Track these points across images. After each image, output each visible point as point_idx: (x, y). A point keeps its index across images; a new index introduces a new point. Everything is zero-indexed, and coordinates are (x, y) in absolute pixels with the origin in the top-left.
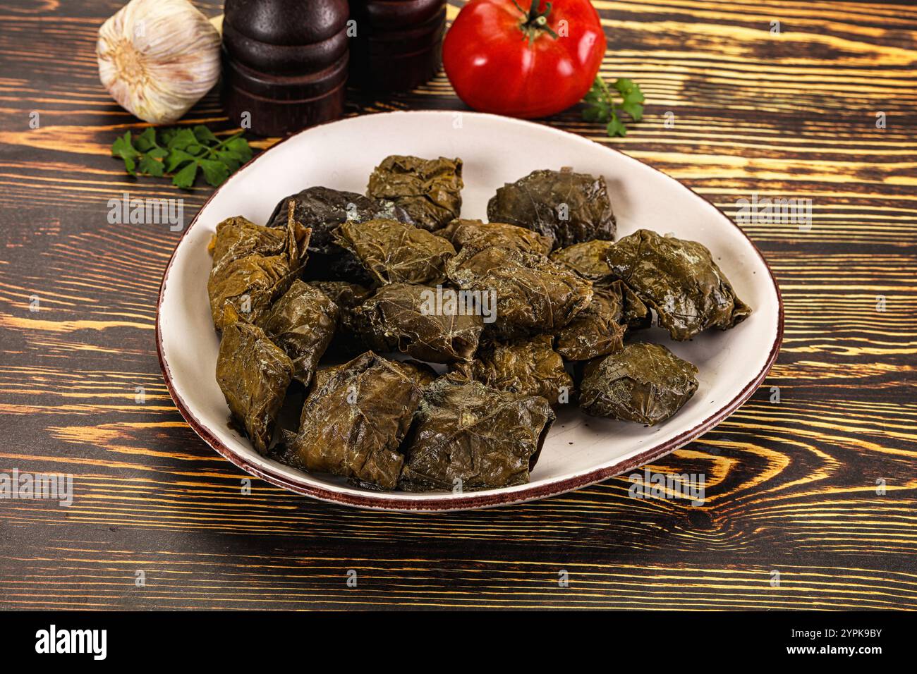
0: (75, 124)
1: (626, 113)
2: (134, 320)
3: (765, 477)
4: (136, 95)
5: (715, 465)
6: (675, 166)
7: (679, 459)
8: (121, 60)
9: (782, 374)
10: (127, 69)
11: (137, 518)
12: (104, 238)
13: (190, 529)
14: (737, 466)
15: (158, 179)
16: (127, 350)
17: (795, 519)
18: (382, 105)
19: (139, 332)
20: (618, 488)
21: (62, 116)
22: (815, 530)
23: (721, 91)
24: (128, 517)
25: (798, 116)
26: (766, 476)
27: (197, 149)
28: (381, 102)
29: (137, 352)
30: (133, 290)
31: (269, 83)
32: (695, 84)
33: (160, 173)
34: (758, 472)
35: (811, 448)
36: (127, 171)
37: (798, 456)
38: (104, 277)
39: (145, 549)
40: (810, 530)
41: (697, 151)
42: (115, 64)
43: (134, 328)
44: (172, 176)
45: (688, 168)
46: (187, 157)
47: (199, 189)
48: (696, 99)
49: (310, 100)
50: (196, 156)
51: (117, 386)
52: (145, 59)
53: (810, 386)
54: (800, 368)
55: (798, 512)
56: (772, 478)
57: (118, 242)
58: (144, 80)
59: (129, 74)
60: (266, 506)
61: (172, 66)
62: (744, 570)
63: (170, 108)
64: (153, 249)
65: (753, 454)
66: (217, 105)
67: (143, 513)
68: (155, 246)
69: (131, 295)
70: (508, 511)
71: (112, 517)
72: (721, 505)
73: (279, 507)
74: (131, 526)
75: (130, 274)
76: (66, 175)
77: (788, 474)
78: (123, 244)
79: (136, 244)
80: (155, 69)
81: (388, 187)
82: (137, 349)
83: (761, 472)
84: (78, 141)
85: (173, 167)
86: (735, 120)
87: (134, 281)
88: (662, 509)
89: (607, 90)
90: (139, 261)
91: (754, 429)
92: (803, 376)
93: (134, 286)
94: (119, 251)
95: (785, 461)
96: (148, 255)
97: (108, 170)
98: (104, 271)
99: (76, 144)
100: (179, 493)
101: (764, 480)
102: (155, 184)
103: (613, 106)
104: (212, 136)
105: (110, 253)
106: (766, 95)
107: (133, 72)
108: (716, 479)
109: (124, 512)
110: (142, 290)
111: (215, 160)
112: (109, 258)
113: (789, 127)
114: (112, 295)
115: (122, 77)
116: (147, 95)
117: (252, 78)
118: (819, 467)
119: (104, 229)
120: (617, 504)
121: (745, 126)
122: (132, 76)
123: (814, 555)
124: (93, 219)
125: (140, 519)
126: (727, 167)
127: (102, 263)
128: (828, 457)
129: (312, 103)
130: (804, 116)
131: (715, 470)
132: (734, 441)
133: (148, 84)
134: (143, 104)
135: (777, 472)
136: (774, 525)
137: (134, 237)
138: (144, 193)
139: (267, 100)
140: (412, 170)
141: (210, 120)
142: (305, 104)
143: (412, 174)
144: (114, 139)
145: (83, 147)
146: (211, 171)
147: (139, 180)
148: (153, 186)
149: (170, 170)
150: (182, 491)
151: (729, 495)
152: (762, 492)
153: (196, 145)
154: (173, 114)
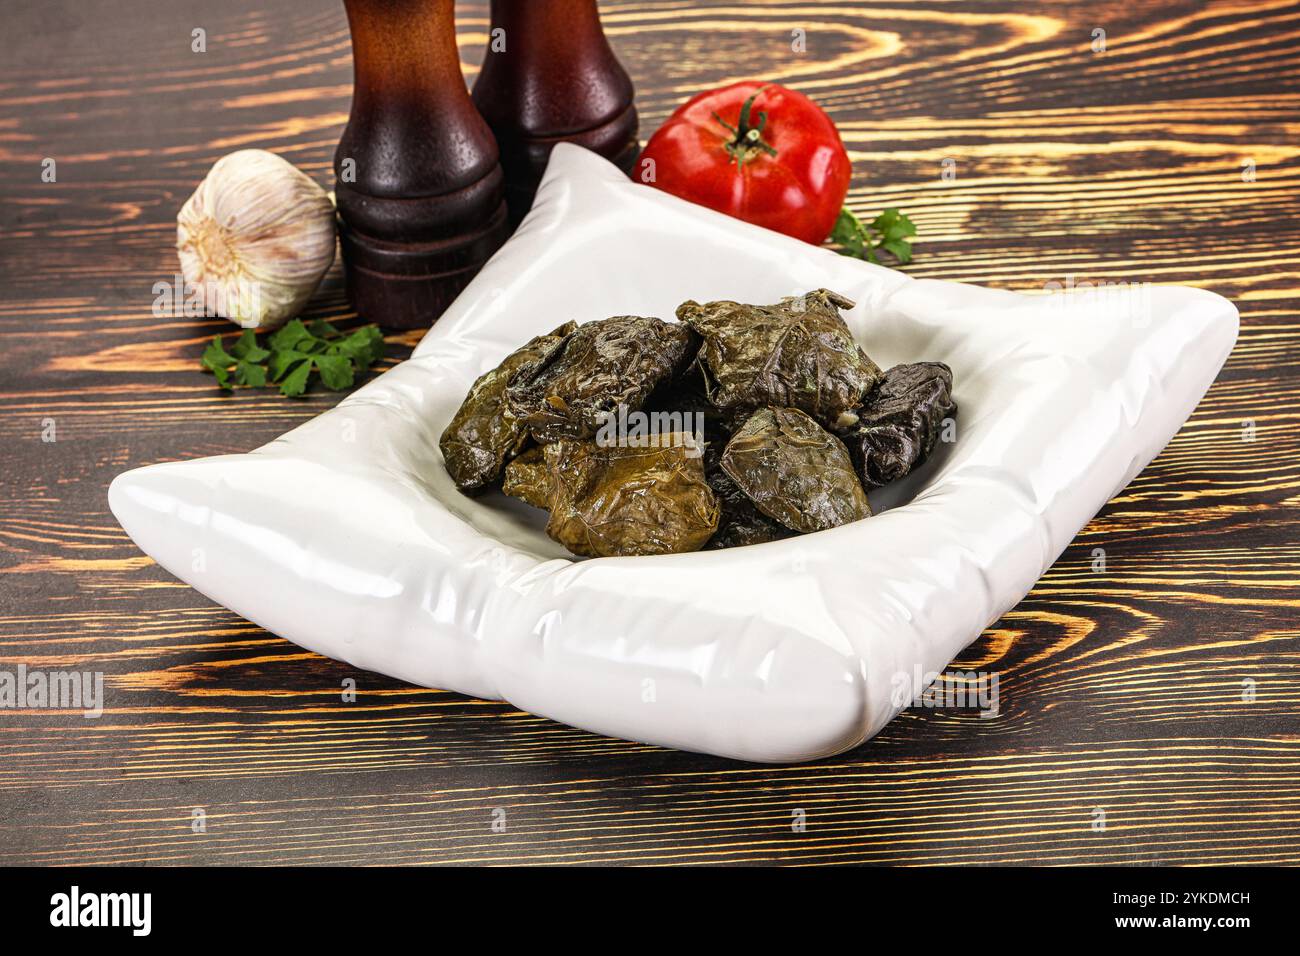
0: (155, 340)
1: (889, 256)
5: (993, 639)
8: (205, 248)
9: (1089, 530)
10: (214, 257)
11: (215, 768)
13: (284, 774)
14: (1023, 638)
15: (260, 390)
17: (1099, 689)
21: (138, 334)
22: (1126, 701)
23: (1021, 218)
24: (203, 768)
25: (1125, 236)
26: (1062, 646)
27: (309, 345)
31: (399, 253)
32: (986, 213)
33: (262, 382)
34: (1051, 642)
35: (1126, 608)
36: (220, 385)
37: (1106, 619)
39: (224, 800)
40: (1119, 701)
42: (199, 254)
44: (280, 385)
46: (297, 356)
47: (314, 395)
48: (986, 230)
49: (456, 272)
50: (309, 353)
51: (196, 623)
52: (232, 238)
53: (1128, 539)
54: (1115, 521)
55: (1104, 682)
56: (1069, 647)
58: (236, 268)
59: (217, 264)
60: (386, 739)
61: (268, 242)
62: (1026, 754)
63: (273, 302)
65: (1046, 622)
66: (344, 300)
67: (222, 761)
71: (183, 769)
73: (404, 739)
74: (208, 777)
76: (139, 397)
77: (1091, 640)
80: (247, 249)
83: (1056, 642)
84: (158, 359)
85: (282, 369)
86: (1037, 248)
91: (1049, 594)
92: (1119, 529)
95: (1090, 626)
97: (195, 386)
99: (156, 363)
100: (271, 734)
101: (1060, 650)
102: (256, 395)
106: (1083, 217)
107: (221, 260)
108: (994, 655)
109: (199, 762)
111: (335, 355)
113: (1112, 249)
115: (209, 270)
117: (375, 251)
118: (1136, 628)
121: (1052, 254)
122: (221, 266)
123: (1123, 728)
124: (172, 442)
125: (219, 768)
128: (1148, 616)
130: (1133, 235)
131: (992, 646)
132: (1021, 611)
133: (241, 273)
135: (1076, 640)
136: (1071, 699)
138: (241, 406)
144: (204, 352)
145: (164, 365)
146: (329, 370)
147: (237, 393)
148: (253, 398)
149: (276, 379)
150: (275, 732)
151: (1011, 672)
152: (1057, 664)
153: (310, 340)
154: (280, 312)
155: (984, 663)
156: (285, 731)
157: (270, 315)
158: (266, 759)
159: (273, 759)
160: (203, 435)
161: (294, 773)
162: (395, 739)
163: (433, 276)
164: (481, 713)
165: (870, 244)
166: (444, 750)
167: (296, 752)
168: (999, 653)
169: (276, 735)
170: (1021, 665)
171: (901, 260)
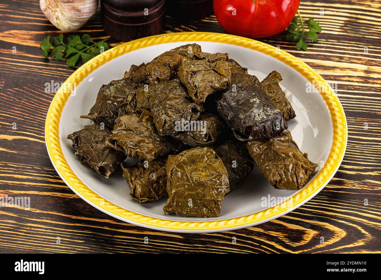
0: (26, 29)
1: (309, 37)
2: (28, 136)
3: (330, 242)
4: (55, 17)
5: (306, 233)
6: (328, 68)
9: (354, 186)
10: (51, 4)
11: (3, 242)
12: (24, 91)
13: (28, 249)
14: (317, 235)
15: (60, 61)
16: (21, 151)
19: (29, 142)
20: (252, 242)
21: (21, 25)
23: (364, 28)
27: (80, 47)
28: (184, 26)
30: (32, 120)
31: (120, 15)
32: (350, 23)
33: (61, 58)
34: (327, 240)
35: (359, 228)
36: (45, 57)
37: (351, 232)
38: (19, 112)
41: (341, 60)
42: (46, 1)
43: (27, 140)
44: (67, 60)
45: (334, 70)
46: (75, 51)
48: (349, 31)
49: (142, 24)
50: (80, 50)
51: (11, 170)
53: (368, 194)
54: (365, 184)
56: (334, 243)
57: (31, 94)
58: (58, 10)
59: (52, 6)
60: (69, 240)
61: (70, 4)
63: (72, 25)
65: (328, 229)
66: (100, 23)
68: (49, 97)
69: (30, 122)
70: (192, 251)
73: (76, 241)
75: (32, 111)
76: (14, 57)
77: (343, 241)
78: (33, 95)
79: (39, 95)
80: (62, 5)
81: (192, 66)
82: (26, 151)
83: (329, 239)
84: (25, 39)
85: (68, 55)
86: (367, 44)
87: (33, 115)
89: (302, 24)
90: (39, 105)
91: (332, 215)
92: (366, 188)
93: (33, 118)
94: (30, 98)
95: (344, 234)
96: (44, 102)
97: (36, 55)
98: (20, 109)
99: (24, 41)
100: (27, 230)
101: (330, 244)
102: (57, 63)
103: (303, 34)
104: (91, 40)
105: (25, 100)
108: (304, 241)
110: (36, 120)
112: (24, 102)
114: (21, 122)
115: (49, 8)
116: (60, 18)
117: (112, 12)
118: (361, 238)
119: (26, 86)
122: (53, 8)
124: (21, 81)
125: (5, 242)
126: (355, 70)
127: (20, 104)
128: (367, 233)
129: (143, 26)
131: (305, 237)
132: (319, 221)
133: (60, 12)
134: (58, 22)
135: (337, 240)
137: (40, 92)
138: (51, 68)
139: (119, 23)
140: (204, 58)
141: (94, 31)
142: (139, 25)
143: (204, 60)
144: (43, 39)
145: (27, 42)
146: (86, 58)
147: (50, 61)
148: (56, 65)
149: (66, 57)
150: (28, 229)
151: (309, 251)
152: (327, 250)
153: (81, 45)
154: (74, 28)
155: (300, 244)
156: (33, 229)
157: (69, 28)
159: (25, 241)
160: (34, 79)
161: (32, 250)
162: (72, 240)
163: (132, 25)
164: (106, 234)
165: (303, 30)
166: (89, 249)
167: (35, 240)
168: (307, 241)
169: (29, 230)
170: (314, 248)
171: (313, 41)
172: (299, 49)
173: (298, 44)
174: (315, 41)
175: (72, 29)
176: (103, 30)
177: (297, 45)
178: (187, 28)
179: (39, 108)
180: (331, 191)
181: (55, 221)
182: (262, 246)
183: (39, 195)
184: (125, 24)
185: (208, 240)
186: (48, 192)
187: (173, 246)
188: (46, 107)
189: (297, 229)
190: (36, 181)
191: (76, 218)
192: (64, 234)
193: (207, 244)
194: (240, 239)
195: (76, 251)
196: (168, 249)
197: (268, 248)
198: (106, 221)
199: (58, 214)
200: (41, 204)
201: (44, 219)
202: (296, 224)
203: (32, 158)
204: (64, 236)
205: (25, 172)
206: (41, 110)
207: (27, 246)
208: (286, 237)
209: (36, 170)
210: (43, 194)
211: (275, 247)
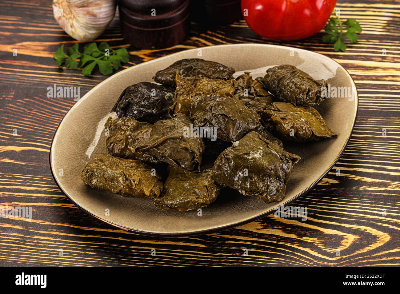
1: (348, 38)
2: (38, 146)
4: (69, 25)
5: (345, 239)
6: (369, 68)
7: (325, 234)
8: (62, 5)
10: (65, 11)
13: (34, 263)
14: (358, 240)
15: (75, 71)
16: (30, 162)
18: (211, 33)
19: (39, 153)
21: (34, 37)
26: (373, 247)
27: (97, 54)
28: (210, 31)
29: (34, 164)
30: (42, 130)
32: (394, 22)
33: (76, 68)
34: (368, 244)
36: (59, 66)
37: (396, 236)
38: (29, 123)
41: (384, 60)
42: (60, 8)
43: (37, 151)
44: (82, 69)
45: (376, 70)
46: (91, 58)
47: (95, 76)
48: (392, 31)
49: (163, 28)
50: (97, 57)
51: (18, 182)
52: (70, 5)
56: (376, 248)
57: (42, 104)
58: (73, 17)
60: (79, 252)
61: (85, 8)
63: (88, 32)
64: (60, 108)
65: (370, 233)
66: (119, 31)
67: (11, 253)
69: (41, 133)
70: (216, 260)
72: (342, 262)
73: (87, 253)
74: (2, 260)
75: (43, 122)
76: (26, 68)
77: (387, 246)
78: (45, 105)
79: (51, 105)
80: (77, 10)
82: (35, 162)
83: (371, 244)
84: (38, 50)
85: (83, 64)
87: (44, 125)
88: (306, 263)
89: (341, 25)
90: (50, 115)
91: (375, 219)
93: (44, 128)
94: (42, 109)
95: (388, 238)
96: (56, 111)
97: (49, 65)
98: (30, 120)
99: (37, 52)
101: (372, 249)
102: (72, 73)
103: (341, 34)
105: (36, 110)
107: (67, 13)
108: (343, 247)
110: (48, 130)
111: (106, 60)
112: (35, 113)
114: (30, 132)
115: (63, 15)
116: (75, 25)
119: (37, 96)
120: (280, 259)
122: (67, 15)
124: (32, 91)
125: (8, 256)
127: (30, 115)
129: (165, 30)
131: (344, 242)
132: (360, 225)
133: (74, 19)
134: (73, 30)
135: (380, 244)
139: (139, 28)
141: (113, 40)
142: (160, 30)
144: (57, 49)
145: (40, 53)
146: (103, 66)
147: (65, 71)
148: (70, 74)
149: (82, 66)
150: (35, 241)
151: (348, 257)
152: (369, 256)
153: (98, 52)
154: (90, 36)
155: (338, 250)
156: (40, 242)
157: (85, 37)
158: (28, 254)
159: (31, 254)
162: (83, 252)
163: (152, 29)
164: (122, 244)
165: (342, 31)
166: (101, 261)
167: (42, 253)
168: (346, 246)
169: (36, 243)
170: (353, 254)
171: (352, 42)
172: (337, 50)
173: (335, 45)
174: (355, 42)
175: (88, 37)
176: (122, 39)
177: (335, 47)
178: (213, 33)
179: (51, 118)
180: (373, 193)
181: (65, 233)
182: (295, 253)
183: (48, 206)
184: (145, 29)
185: (234, 248)
186: (57, 203)
187: (196, 255)
188: (58, 116)
189: (335, 235)
190: (45, 192)
191: (88, 229)
192: (74, 246)
193: (233, 253)
194: (270, 246)
195: (87, 263)
196: (190, 258)
197: (302, 255)
198: (121, 232)
199: (69, 226)
200: (50, 216)
201: (53, 231)
202: (334, 229)
203: (41, 169)
204: (74, 248)
205: (33, 183)
206: (53, 120)
207: (33, 259)
208: (322, 243)
209: (45, 181)
210: (52, 205)
211: (310, 254)
